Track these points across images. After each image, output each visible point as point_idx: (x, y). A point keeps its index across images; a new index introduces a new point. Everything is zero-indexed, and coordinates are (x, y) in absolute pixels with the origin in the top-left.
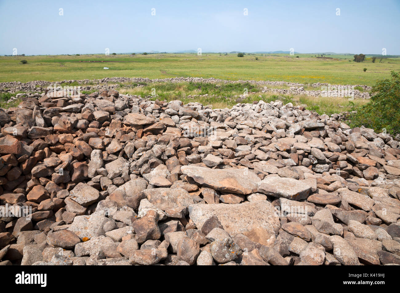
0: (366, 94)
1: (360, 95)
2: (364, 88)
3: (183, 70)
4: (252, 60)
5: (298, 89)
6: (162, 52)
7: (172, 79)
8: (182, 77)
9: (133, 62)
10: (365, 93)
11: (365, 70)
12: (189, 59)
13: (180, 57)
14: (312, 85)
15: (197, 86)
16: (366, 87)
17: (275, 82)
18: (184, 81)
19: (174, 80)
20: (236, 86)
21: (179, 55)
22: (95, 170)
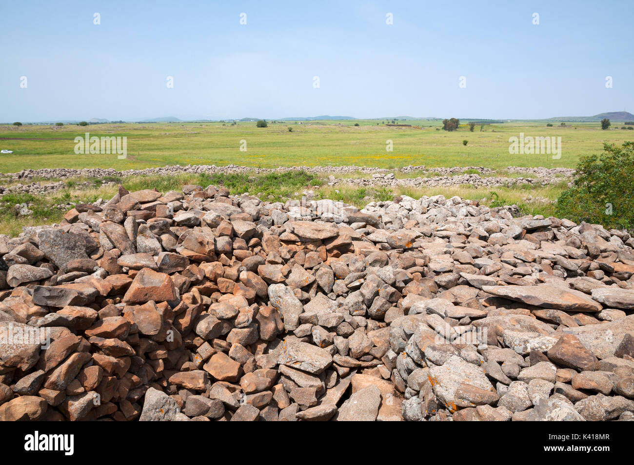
0: (490, 180)
1: (482, 182)
2: (480, 171)
3: (167, 153)
4: (283, 132)
5: (385, 177)
6: (114, 120)
7: (160, 169)
8: (178, 166)
9: (61, 139)
10: (487, 179)
11: (465, 143)
12: (170, 133)
13: (152, 129)
14: (402, 170)
15: (216, 180)
16: (483, 169)
17: (340, 168)
18: (182, 172)
19: (164, 171)
20: (283, 176)
21: (151, 126)
22: (297, 317)
